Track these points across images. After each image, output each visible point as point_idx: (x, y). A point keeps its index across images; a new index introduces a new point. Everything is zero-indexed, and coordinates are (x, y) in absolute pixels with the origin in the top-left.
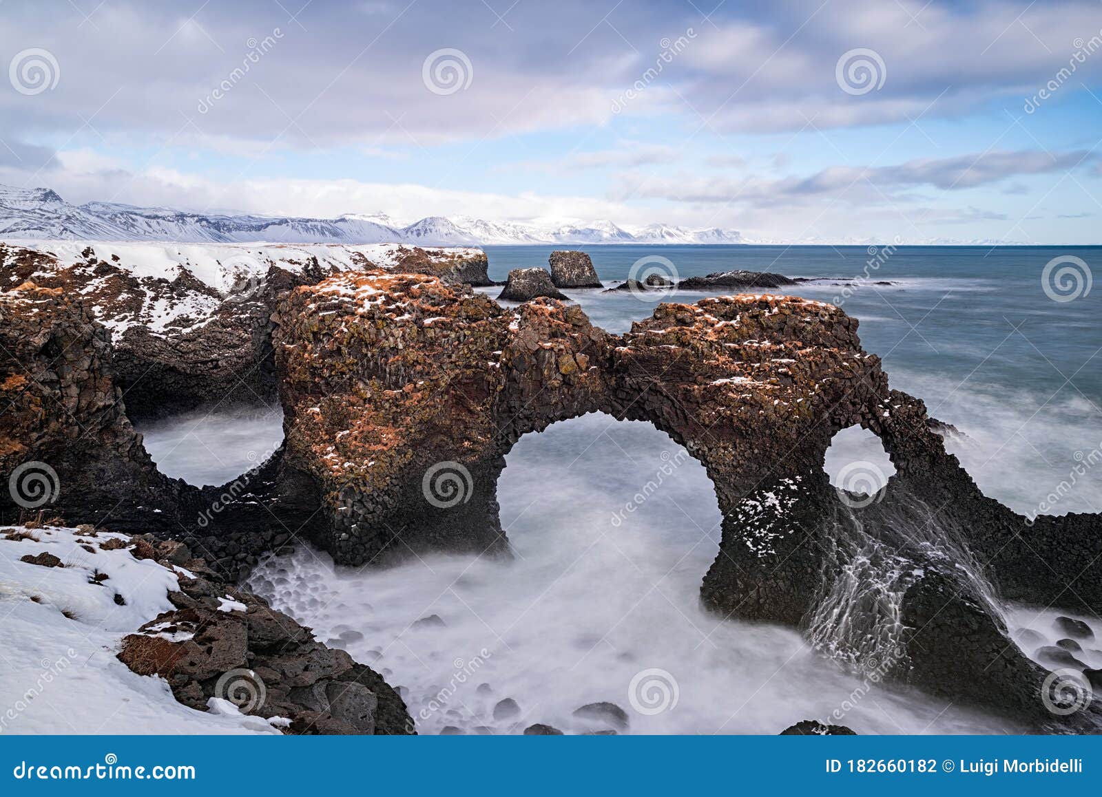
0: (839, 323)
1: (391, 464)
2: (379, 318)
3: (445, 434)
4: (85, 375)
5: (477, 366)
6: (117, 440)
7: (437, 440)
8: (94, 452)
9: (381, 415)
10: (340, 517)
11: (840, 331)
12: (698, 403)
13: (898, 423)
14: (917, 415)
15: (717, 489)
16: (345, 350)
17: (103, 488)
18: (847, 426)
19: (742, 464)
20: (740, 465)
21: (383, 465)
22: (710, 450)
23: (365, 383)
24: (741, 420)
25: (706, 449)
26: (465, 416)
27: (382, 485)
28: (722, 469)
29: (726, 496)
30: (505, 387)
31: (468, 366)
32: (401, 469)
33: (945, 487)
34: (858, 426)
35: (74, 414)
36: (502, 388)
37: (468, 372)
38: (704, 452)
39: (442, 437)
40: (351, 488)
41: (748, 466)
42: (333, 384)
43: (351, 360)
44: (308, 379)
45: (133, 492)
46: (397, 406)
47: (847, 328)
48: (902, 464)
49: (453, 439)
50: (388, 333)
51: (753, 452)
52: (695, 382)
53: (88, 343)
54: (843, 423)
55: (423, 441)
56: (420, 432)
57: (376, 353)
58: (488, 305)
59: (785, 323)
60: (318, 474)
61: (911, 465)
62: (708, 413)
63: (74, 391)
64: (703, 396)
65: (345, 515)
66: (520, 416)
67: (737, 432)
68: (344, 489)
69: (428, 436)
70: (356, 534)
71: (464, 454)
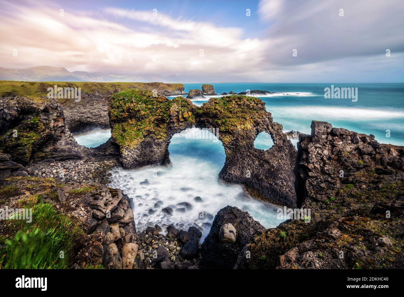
0: (260, 103)
1: (138, 141)
2: (134, 102)
3: (153, 133)
4: (55, 118)
5: (162, 115)
6: (65, 135)
7: (151, 135)
8: (59, 138)
9: (135, 128)
10: (124, 155)
11: (260, 106)
12: (220, 125)
13: (275, 131)
14: (280, 129)
15: (225, 148)
16: (125, 111)
17: (62, 147)
18: (261, 132)
20: (231, 142)
21: (136, 142)
22: (223, 138)
23: (130, 120)
25: (222, 138)
26: (159, 129)
27: (135, 147)
28: (226, 143)
29: (227, 151)
31: (160, 115)
32: (141, 143)
33: (286, 148)
34: (264, 132)
35: (53, 128)
37: (160, 117)
38: (221, 138)
39: (152, 134)
40: (127, 148)
43: (127, 113)
45: (70, 148)
47: (262, 105)
48: (275, 142)
49: (156, 135)
52: (219, 119)
53: (56, 109)
54: (260, 131)
55: (147, 135)
56: (146, 133)
57: (134, 112)
58: (165, 99)
59: (245, 103)
60: (118, 144)
61: (277, 142)
63: (52, 121)
64: (221, 123)
65: (126, 155)
66: (174, 129)
67: (230, 133)
68: (125, 148)
69: (149, 134)
70: (128, 160)
71: (159, 139)
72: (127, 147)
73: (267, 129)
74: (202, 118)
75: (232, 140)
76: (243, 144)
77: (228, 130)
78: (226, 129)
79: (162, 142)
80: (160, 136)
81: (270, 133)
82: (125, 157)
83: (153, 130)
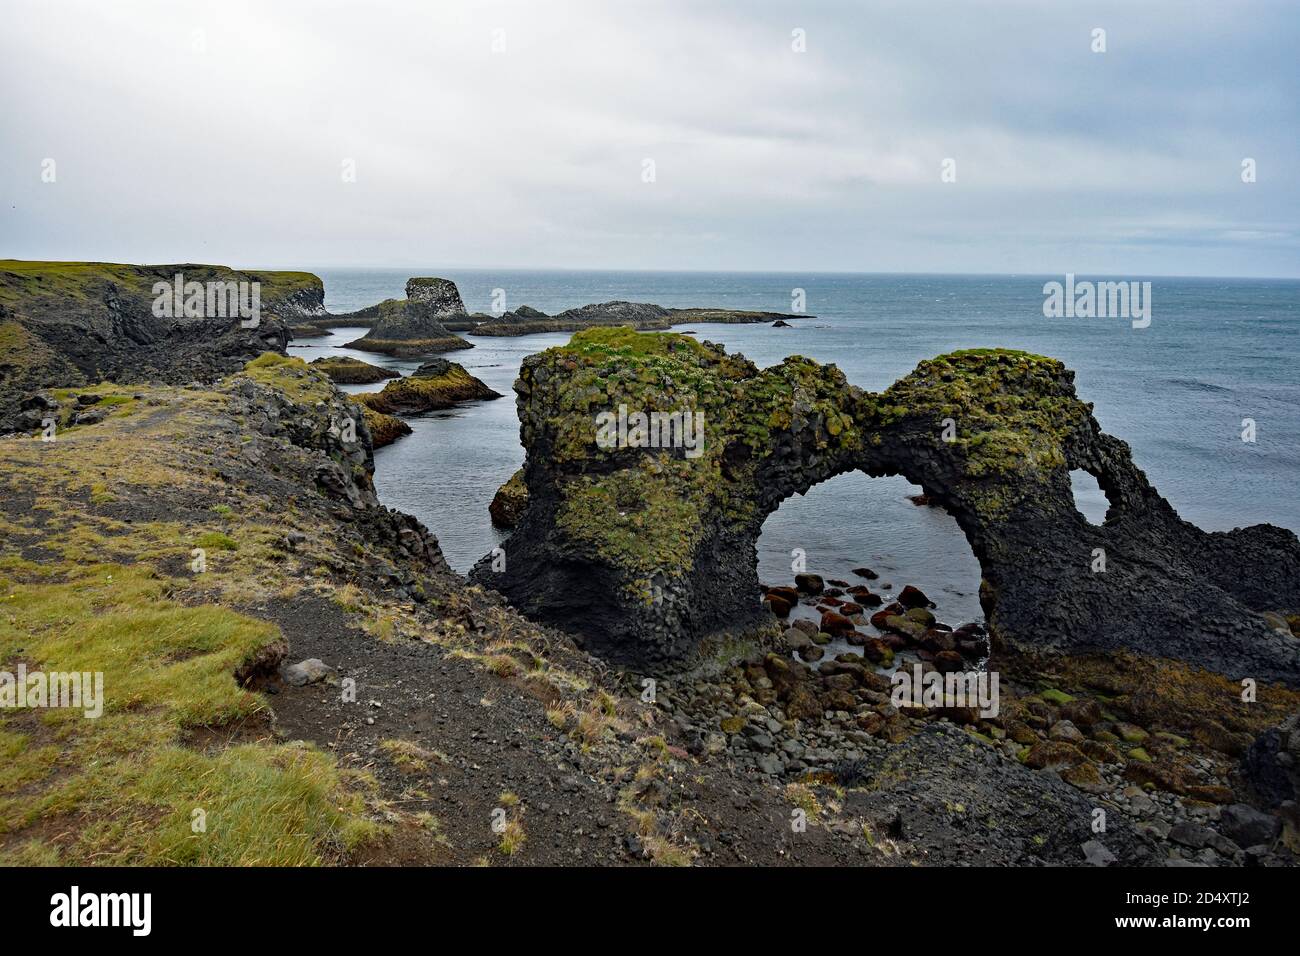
0: (1061, 374)
2: (670, 385)
5: (740, 431)
10: (650, 608)
11: (1063, 382)
12: (964, 456)
14: (1127, 456)
18: (1075, 469)
19: (1010, 511)
23: (654, 456)
24: (1008, 470)
30: (772, 452)
31: (734, 432)
36: (769, 453)
37: (734, 438)
42: (620, 460)
44: (584, 457)
47: (1067, 379)
54: (1074, 466)
55: (707, 515)
58: (745, 366)
60: (613, 562)
62: (975, 466)
64: (970, 449)
65: (655, 604)
66: (788, 480)
67: (1002, 481)
68: (652, 576)
69: (711, 509)
70: (669, 623)
71: (730, 524)
72: (659, 570)
73: (1093, 458)
74: (902, 432)
75: (1014, 505)
76: (1050, 514)
77: (996, 469)
78: (990, 468)
79: (740, 535)
80: (732, 514)
81: (1101, 471)
82: (654, 612)
83: (720, 493)
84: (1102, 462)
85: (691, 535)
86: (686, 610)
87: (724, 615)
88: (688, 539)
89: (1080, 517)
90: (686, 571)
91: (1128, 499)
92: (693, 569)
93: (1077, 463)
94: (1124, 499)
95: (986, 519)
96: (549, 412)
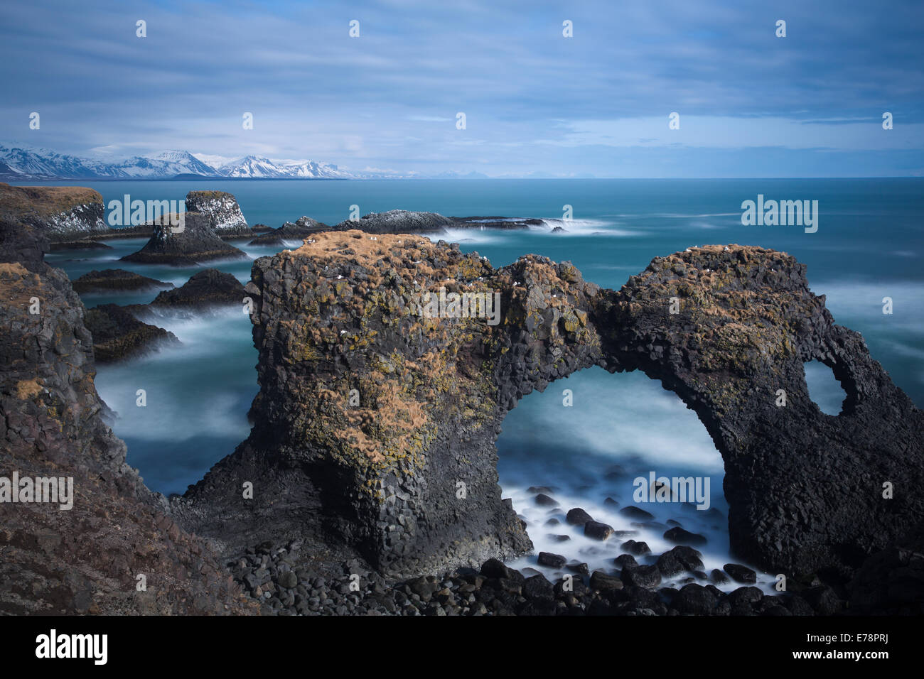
0: (795, 269)
3: (455, 403)
9: (405, 389)
10: (384, 507)
11: (795, 276)
19: (745, 403)
20: (742, 404)
23: (385, 356)
24: (742, 362)
26: (467, 382)
29: (732, 434)
30: (511, 349)
32: (431, 445)
36: (508, 349)
39: (453, 407)
40: (393, 473)
41: (750, 404)
42: (350, 360)
43: (372, 332)
44: (315, 358)
46: (420, 378)
47: (799, 272)
49: (460, 408)
50: (409, 299)
51: (755, 390)
52: (695, 331)
54: (808, 358)
57: (398, 323)
60: (346, 463)
65: (389, 504)
67: (738, 373)
68: (385, 475)
69: (446, 408)
70: (403, 523)
71: (469, 422)
72: (392, 469)
73: (827, 349)
77: (731, 362)
78: (725, 361)
79: (479, 434)
80: (471, 413)
81: (835, 362)
82: (388, 512)
83: (455, 390)
84: (837, 352)
85: (425, 433)
86: (421, 509)
87: (463, 513)
88: (422, 437)
89: (813, 407)
90: (420, 470)
91: (863, 388)
92: (427, 467)
93: (812, 355)
94: (859, 388)
95: (722, 411)
96: (279, 314)
